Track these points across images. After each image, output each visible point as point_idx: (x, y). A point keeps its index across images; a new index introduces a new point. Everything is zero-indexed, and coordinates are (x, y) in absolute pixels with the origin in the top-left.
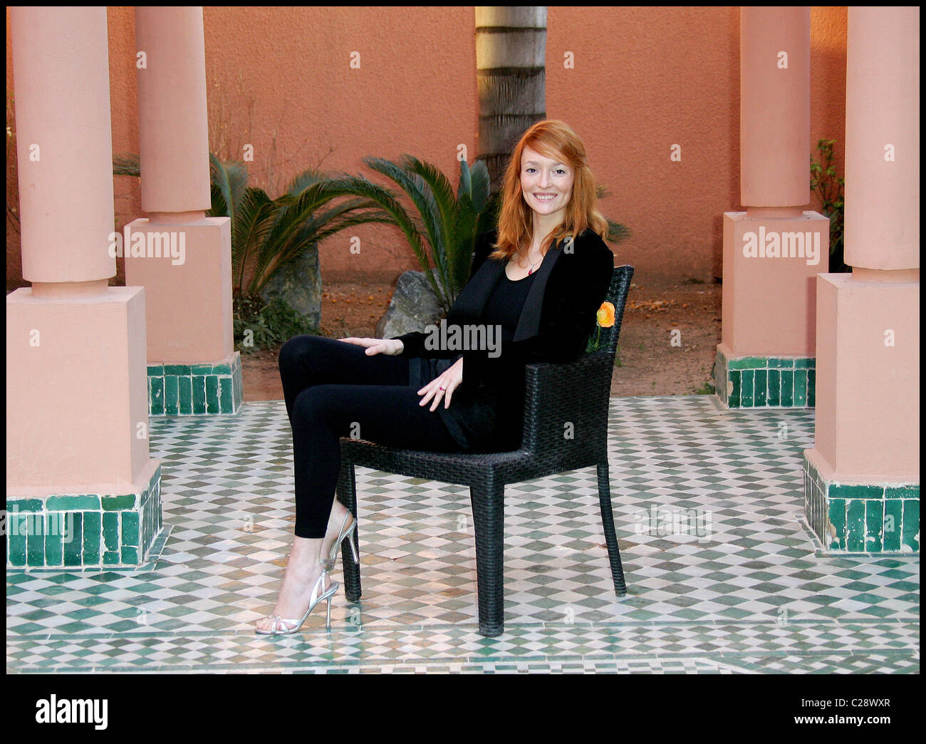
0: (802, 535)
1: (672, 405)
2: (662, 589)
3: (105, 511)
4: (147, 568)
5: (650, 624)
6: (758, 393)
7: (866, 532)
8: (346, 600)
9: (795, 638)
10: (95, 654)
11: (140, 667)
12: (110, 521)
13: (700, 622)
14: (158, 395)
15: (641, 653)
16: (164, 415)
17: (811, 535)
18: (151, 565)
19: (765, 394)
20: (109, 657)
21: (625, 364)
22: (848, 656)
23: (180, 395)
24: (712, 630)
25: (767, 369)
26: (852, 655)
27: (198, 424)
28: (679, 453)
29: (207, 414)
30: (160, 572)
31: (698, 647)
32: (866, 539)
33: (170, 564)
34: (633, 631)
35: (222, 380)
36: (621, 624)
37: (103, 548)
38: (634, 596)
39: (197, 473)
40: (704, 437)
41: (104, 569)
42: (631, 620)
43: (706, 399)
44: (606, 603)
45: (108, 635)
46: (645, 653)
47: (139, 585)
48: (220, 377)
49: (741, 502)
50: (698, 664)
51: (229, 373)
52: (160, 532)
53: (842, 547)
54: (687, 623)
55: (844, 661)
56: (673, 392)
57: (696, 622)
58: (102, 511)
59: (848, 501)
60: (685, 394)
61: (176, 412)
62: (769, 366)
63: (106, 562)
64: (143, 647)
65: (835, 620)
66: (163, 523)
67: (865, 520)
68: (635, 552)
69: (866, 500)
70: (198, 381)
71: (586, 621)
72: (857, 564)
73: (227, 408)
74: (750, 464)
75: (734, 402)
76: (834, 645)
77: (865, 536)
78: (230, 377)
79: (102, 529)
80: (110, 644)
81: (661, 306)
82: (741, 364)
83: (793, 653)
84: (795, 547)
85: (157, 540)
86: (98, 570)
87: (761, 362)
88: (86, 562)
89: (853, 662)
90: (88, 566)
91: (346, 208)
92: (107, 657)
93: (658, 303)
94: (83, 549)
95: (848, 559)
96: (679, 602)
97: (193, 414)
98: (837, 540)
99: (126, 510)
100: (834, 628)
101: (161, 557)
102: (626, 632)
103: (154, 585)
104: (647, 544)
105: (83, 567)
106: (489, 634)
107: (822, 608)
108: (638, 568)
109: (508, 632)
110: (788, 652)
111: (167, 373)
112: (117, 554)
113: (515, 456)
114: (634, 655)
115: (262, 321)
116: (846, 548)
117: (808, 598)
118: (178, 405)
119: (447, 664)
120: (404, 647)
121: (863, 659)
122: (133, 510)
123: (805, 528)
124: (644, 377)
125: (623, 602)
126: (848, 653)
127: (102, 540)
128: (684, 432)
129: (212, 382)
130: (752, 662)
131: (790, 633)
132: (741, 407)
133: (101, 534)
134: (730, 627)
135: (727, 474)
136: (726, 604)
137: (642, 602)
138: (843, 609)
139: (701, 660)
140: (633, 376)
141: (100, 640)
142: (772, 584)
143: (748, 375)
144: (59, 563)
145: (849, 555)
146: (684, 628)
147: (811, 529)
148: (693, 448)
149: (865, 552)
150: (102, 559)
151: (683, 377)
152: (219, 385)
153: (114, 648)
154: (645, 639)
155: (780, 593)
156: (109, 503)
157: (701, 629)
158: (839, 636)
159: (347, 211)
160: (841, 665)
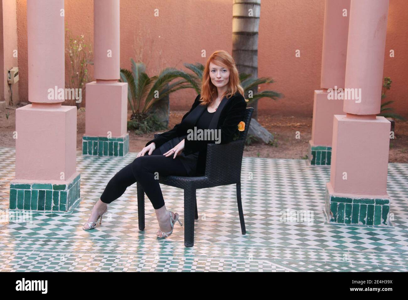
0: (322, 215)
1: (290, 163)
2: (260, 233)
3: (54, 190)
4: (69, 213)
5: (251, 246)
6: (322, 160)
7: (345, 216)
8: (139, 229)
9: (305, 255)
10: (36, 245)
11: (52, 251)
12: (56, 194)
13: (270, 246)
14: (96, 148)
15: (243, 257)
16: (98, 155)
17: (325, 216)
18: (71, 212)
19: (325, 160)
20: (41, 246)
21: (279, 146)
22: (323, 264)
23: (104, 148)
24: (274, 250)
25: (326, 151)
26: (325, 263)
27: (109, 160)
28: (285, 181)
29: (113, 156)
30: (73, 214)
31: (266, 256)
32: (345, 219)
33: (78, 212)
34: (243, 248)
35: (120, 144)
36: (240, 245)
37: (53, 205)
38: (249, 235)
39: (101, 178)
40: (297, 176)
41: (53, 212)
42: (244, 244)
43: (303, 161)
44: (237, 237)
45: (44, 238)
46: (245, 257)
47: (64, 219)
48: (119, 142)
49: (303, 201)
50: (264, 263)
51: (122, 141)
52: (78, 199)
53: (335, 221)
54: (266, 246)
55: (321, 265)
56: (293, 158)
57: (269, 246)
58: (53, 190)
59: (338, 203)
60: (297, 159)
61: (102, 155)
62: (327, 150)
63: (54, 210)
64: (56, 243)
65: (323, 249)
66: (80, 196)
67: (345, 211)
68: (255, 218)
69: (345, 203)
70: (111, 144)
71: (227, 243)
72: (340, 228)
73: (121, 154)
74: (311, 187)
75: (313, 163)
76: (320, 259)
77: (344, 217)
78: (123, 143)
79: (53, 197)
80: (43, 241)
81: (299, 125)
82: (316, 148)
83: (302, 261)
84: (318, 220)
85: (76, 202)
86: (50, 212)
87: (324, 148)
88: (46, 209)
89: (325, 266)
90: (47, 211)
91: (181, 82)
92: (40, 246)
93: (298, 124)
94: (45, 204)
95: (337, 226)
96: (265, 238)
97: (108, 156)
98: (333, 218)
99: (62, 191)
100: (322, 252)
101: (76, 209)
102: (241, 249)
103: (69, 220)
104: (261, 215)
105: (45, 211)
106: (188, 246)
107: (320, 244)
108: (254, 224)
109: (195, 246)
110: (301, 260)
111: (99, 140)
112: (58, 207)
113: (201, 178)
114: (241, 257)
115: (146, 123)
116: (337, 222)
117: (316, 240)
118: (103, 152)
119: (168, 257)
120: (154, 249)
121: (329, 265)
122: (65, 191)
123: (324, 213)
124: (284, 151)
125: (244, 237)
126: (324, 262)
127: (53, 201)
128: (290, 173)
129: (116, 144)
130: (285, 263)
131: (304, 253)
132: (316, 165)
133: (52, 199)
134: (282, 249)
135: (301, 190)
136: (283, 240)
137: (252, 237)
138: (328, 245)
139: (266, 261)
140: (280, 151)
141: (40, 240)
142: (304, 234)
143: (319, 153)
144: (36, 209)
145: (338, 224)
146: (264, 248)
147: (326, 213)
148: (292, 179)
149: (344, 224)
150: (52, 209)
151: (299, 152)
152: (119, 145)
153: (44, 243)
154: (247, 252)
155: (306, 237)
156: (56, 187)
157: (270, 249)
158: (323, 256)
159: (181, 83)
160: (320, 267)
